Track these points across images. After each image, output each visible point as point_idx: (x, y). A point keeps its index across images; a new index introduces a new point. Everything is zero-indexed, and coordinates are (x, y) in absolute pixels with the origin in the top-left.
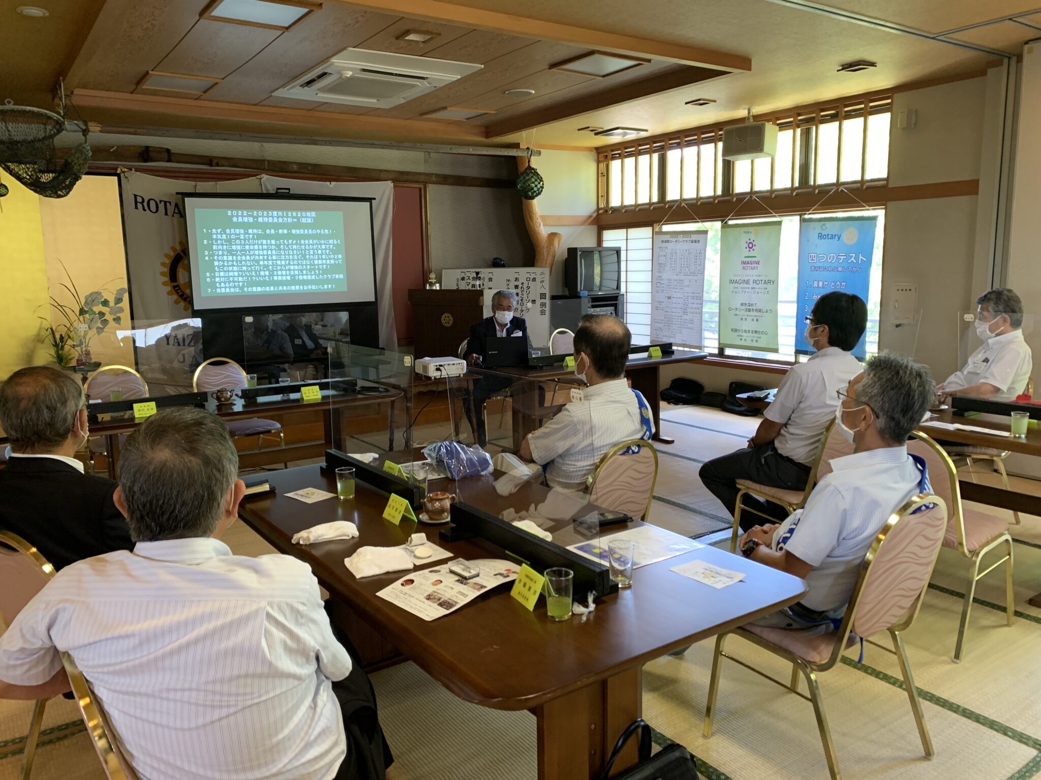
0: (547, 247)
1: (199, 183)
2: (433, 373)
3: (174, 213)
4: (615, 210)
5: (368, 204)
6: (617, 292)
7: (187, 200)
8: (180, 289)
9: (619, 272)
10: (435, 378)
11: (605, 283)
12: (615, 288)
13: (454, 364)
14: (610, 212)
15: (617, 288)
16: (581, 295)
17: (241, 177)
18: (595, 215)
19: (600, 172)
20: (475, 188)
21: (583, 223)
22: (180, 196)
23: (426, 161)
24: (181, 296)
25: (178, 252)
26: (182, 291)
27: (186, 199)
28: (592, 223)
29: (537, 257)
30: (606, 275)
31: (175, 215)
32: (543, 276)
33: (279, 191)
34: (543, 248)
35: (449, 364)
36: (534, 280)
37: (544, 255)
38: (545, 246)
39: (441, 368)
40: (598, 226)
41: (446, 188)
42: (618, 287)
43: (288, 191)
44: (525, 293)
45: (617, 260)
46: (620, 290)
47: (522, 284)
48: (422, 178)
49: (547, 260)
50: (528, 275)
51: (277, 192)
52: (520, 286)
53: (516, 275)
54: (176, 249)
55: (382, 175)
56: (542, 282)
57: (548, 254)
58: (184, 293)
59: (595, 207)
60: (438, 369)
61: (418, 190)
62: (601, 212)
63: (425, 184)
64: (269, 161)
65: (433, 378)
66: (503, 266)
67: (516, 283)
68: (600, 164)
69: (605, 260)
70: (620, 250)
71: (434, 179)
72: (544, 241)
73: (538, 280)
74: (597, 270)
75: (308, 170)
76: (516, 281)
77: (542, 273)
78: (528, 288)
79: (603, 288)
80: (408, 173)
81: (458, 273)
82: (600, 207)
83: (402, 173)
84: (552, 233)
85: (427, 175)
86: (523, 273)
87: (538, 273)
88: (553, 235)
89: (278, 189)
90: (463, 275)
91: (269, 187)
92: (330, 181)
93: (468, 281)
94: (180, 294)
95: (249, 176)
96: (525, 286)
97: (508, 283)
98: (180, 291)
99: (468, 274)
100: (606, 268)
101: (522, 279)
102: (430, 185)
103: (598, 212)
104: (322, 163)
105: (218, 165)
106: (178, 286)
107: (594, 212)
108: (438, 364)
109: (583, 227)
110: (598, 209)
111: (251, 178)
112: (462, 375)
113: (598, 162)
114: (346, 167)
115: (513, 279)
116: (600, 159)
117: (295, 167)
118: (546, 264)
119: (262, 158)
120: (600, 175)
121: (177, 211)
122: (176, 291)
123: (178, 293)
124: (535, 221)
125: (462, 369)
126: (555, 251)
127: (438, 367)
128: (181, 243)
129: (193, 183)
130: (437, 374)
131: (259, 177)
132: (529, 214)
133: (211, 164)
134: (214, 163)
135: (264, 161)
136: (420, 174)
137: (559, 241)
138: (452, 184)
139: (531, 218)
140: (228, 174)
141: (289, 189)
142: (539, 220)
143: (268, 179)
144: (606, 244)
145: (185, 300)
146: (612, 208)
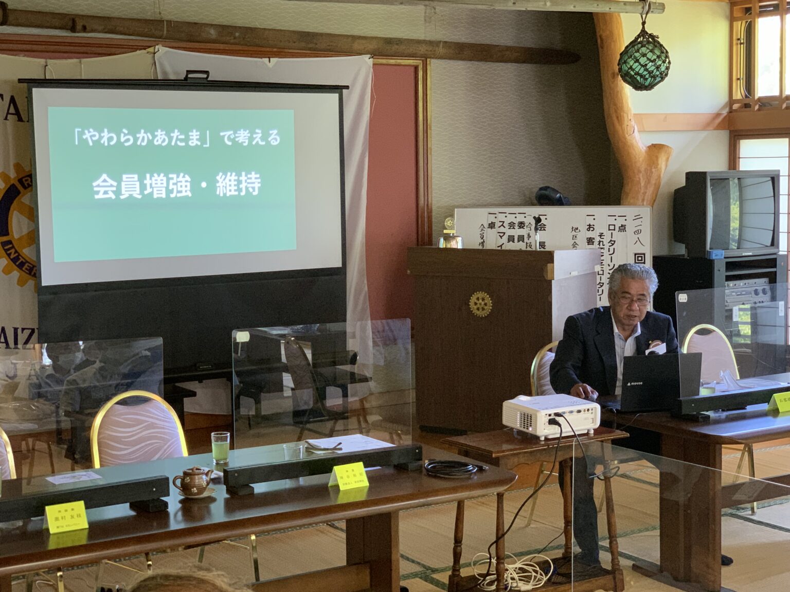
0: (646, 170)
1: (50, 62)
2: (543, 430)
3: (8, 113)
4: (765, 103)
5: (336, 96)
6: (772, 250)
7: (37, 92)
8: (13, 247)
9: (776, 214)
10: (547, 439)
11: (749, 234)
12: (769, 243)
13: (579, 411)
14: (757, 107)
15: (773, 244)
16: (714, 257)
17: (123, 50)
18: (725, 112)
19: (735, 38)
20: (509, 65)
21: (706, 127)
22: (25, 85)
23: (428, 19)
24: (14, 260)
25: (12, 182)
26: (16, 252)
27: (35, 91)
28: (719, 127)
29: (627, 188)
30: (750, 220)
31: (9, 116)
32: (638, 222)
33: (190, 76)
34: (640, 172)
35: (571, 412)
36: (623, 228)
37: (640, 183)
38: (643, 169)
39: (558, 419)
40: (731, 132)
41: (459, 67)
42: (774, 242)
43: (205, 76)
44: (605, 251)
45: (772, 194)
46: (778, 247)
47: (601, 235)
48: (423, 49)
49: (645, 193)
50: (611, 221)
51: (186, 78)
52: (598, 239)
53: (590, 221)
54: (9, 177)
55: (356, 46)
56: (638, 232)
57: (648, 182)
58: (19, 255)
59: (723, 98)
60: (552, 422)
61: (413, 69)
62: (735, 106)
63: (425, 58)
64: (169, 22)
65: (543, 438)
66: (560, 202)
67: (590, 234)
68: (735, 23)
69: (749, 193)
70: (778, 176)
71: (441, 50)
72: (641, 159)
73: (630, 229)
74: (735, 211)
75: (235, 38)
76: (588, 230)
77: (638, 217)
78: (612, 242)
79: (746, 245)
80: (399, 41)
81: (482, 216)
82: (734, 98)
83: (389, 41)
84: (654, 146)
85: (430, 43)
86: (602, 215)
87: (630, 217)
88: (655, 149)
89: (189, 72)
90: (492, 219)
91: (168, 69)
92: (270, 55)
93: (502, 229)
94: (12, 257)
95: (134, 48)
96: (606, 240)
97: (574, 233)
98: (13, 251)
99: (501, 217)
100: (750, 207)
101: (601, 226)
102: (433, 60)
103: (731, 107)
104: (257, 25)
105: (84, 29)
106: (10, 242)
107: (723, 108)
108: (552, 411)
109: (704, 134)
110: (731, 102)
111: (138, 52)
112: (592, 432)
113: (732, 19)
114: (294, 32)
115: (583, 228)
116: (735, 15)
117: (213, 33)
118: (643, 200)
119: (158, 17)
120: (735, 42)
121: (12, 110)
122: (6, 250)
123: (9, 255)
124: (626, 123)
125: (594, 421)
126: (659, 177)
127: (552, 417)
128: (18, 166)
129: (42, 61)
130: (553, 432)
131: (151, 50)
132: (616, 112)
133: (73, 29)
134: (79, 27)
135: (162, 21)
136: (419, 42)
137: (667, 159)
138: (470, 59)
139: (619, 118)
140: (100, 46)
141: (207, 72)
142: (633, 123)
143: (166, 52)
144: (745, 165)
145: (21, 266)
146: (760, 99)
